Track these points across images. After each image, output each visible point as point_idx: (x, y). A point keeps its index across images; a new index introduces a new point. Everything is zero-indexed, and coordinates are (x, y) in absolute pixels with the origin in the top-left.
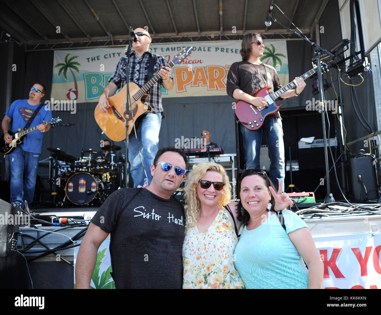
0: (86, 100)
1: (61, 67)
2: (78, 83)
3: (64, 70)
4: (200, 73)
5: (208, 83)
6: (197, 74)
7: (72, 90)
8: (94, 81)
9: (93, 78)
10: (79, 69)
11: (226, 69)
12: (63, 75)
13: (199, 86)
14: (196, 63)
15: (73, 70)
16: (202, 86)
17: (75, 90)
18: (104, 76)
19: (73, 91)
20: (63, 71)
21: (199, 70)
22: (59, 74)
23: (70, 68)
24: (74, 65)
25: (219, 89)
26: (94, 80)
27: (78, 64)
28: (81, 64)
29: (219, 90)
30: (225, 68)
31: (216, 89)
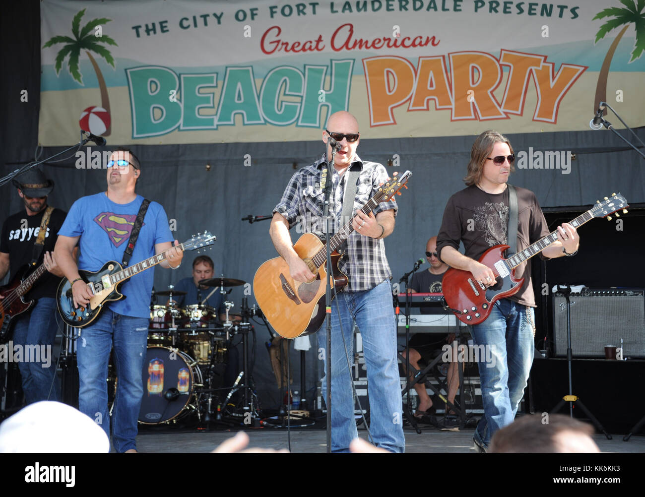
0: (133, 138)
1: (62, 45)
2: (110, 91)
3: (71, 55)
4: (431, 74)
5: (453, 101)
6: (424, 77)
7: (94, 110)
8: (153, 90)
9: (152, 82)
10: (113, 54)
11: (501, 62)
12: (68, 68)
13: (428, 109)
14: (420, 44)
15: (96, 56)
16: (437, 109)
17: (103, 110)
18: (182, 76)
19: (98, 114)
20: (67, 58)
21: (429, 64)
22: (58, 65)
23: (87, 50)
24: (100, 43)
25: (481, 118)
26: (154, 86)
27: (111, 42)
28: (116, 41)
29: (481, 120)
30: (498, 58)
31: (473, 117)
